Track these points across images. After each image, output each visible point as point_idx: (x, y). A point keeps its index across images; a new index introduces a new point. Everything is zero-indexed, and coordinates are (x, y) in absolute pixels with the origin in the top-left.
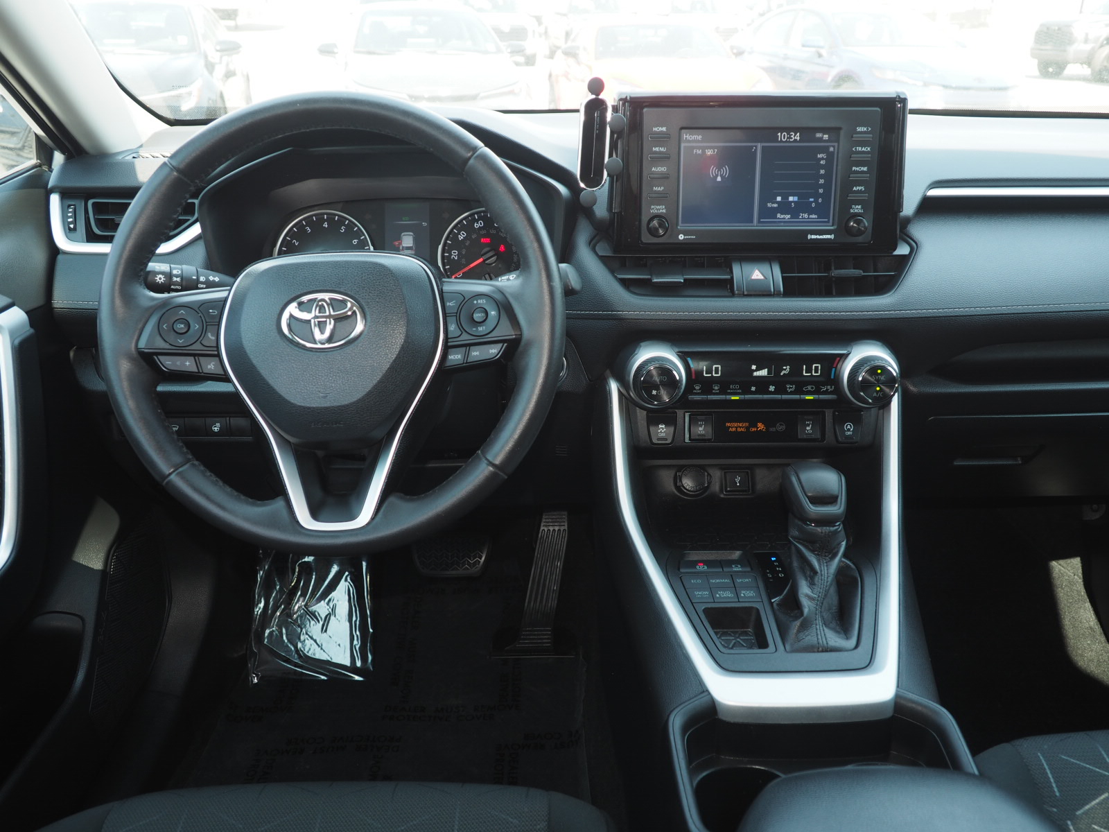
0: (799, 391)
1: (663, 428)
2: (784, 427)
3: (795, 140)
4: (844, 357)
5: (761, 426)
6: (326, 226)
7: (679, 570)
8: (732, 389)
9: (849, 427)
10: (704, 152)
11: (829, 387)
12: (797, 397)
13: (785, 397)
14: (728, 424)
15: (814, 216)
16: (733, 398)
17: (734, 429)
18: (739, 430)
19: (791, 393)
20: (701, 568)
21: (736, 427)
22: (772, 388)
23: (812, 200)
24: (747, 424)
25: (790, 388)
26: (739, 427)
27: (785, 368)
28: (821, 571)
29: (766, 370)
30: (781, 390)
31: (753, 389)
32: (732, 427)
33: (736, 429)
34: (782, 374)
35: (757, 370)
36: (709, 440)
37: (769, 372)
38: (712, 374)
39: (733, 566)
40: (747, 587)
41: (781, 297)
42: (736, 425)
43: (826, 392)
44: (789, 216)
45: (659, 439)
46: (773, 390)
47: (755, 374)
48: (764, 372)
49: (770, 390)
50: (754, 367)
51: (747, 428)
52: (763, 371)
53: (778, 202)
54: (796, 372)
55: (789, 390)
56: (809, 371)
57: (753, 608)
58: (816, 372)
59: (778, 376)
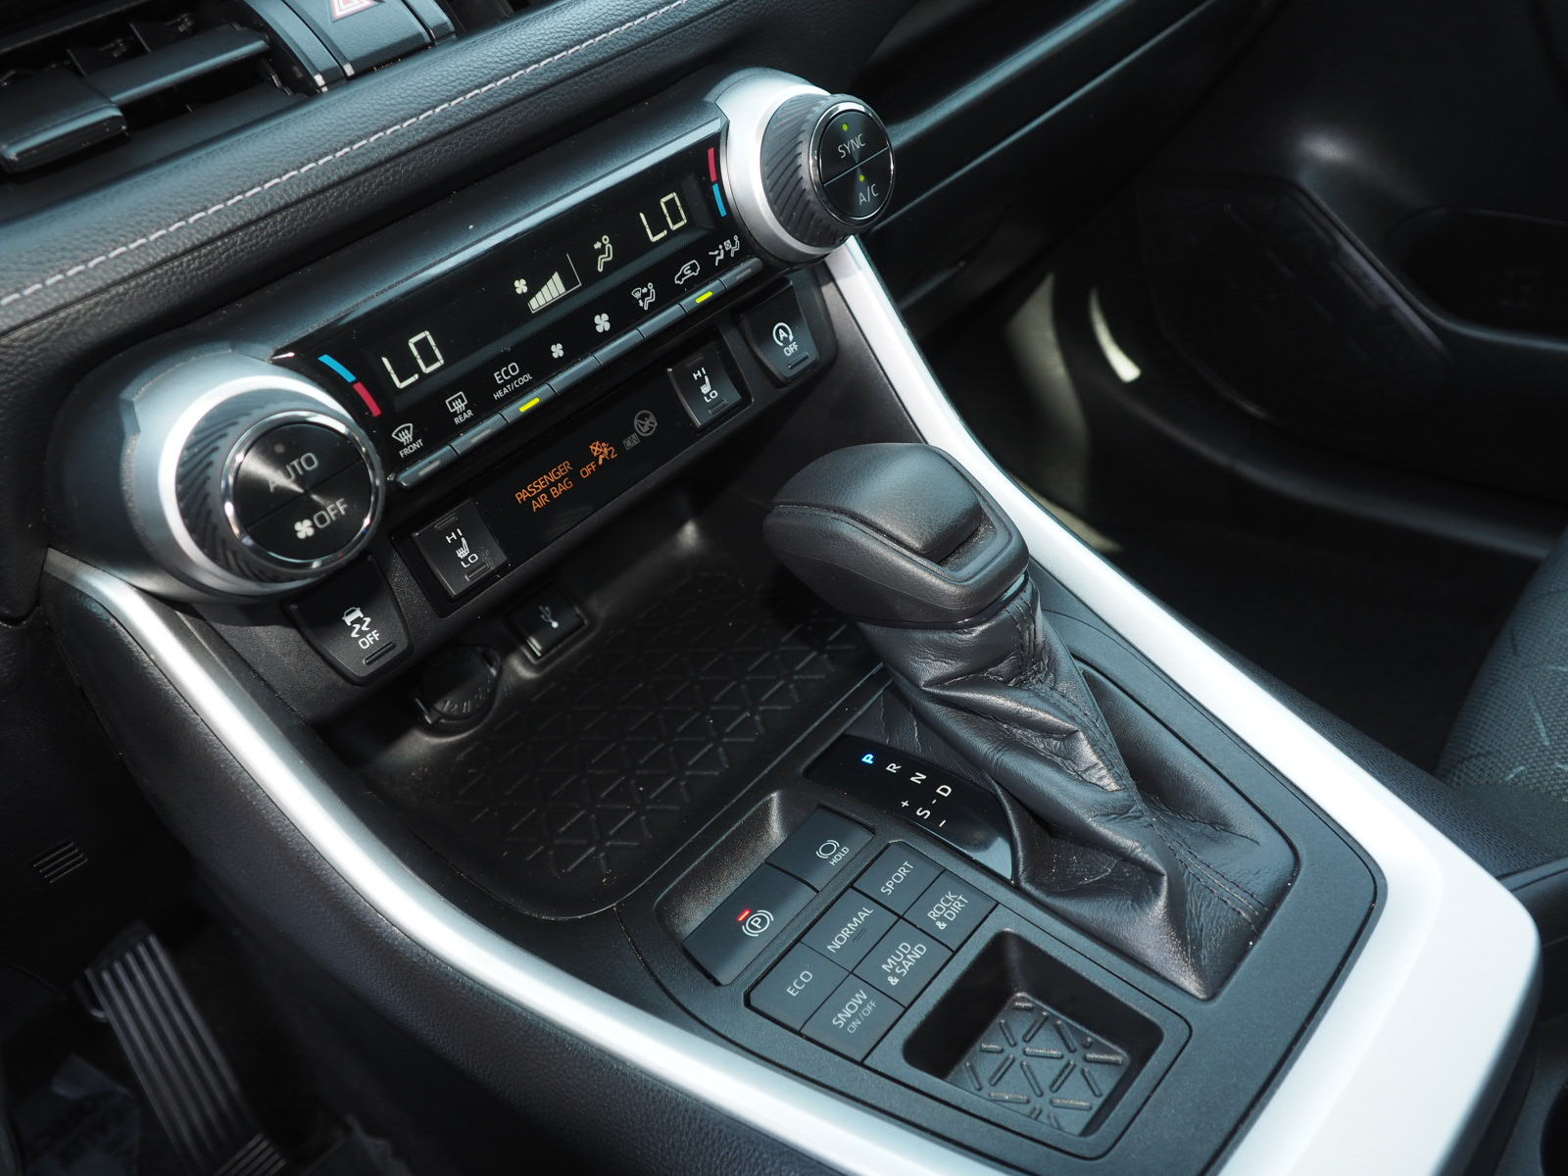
0: (668, 295)
1: (359, 621)
2: (652, 418)
4: (702, 162)
5: (601, 450)
7: (717, 983)
8: (506, 383)
9: (782, 334)
11: (727, 244)
12: (672, 313)
13: (648, 327)
14: (522, 496)
16: (523, 409)
17: (543, 500)
18: (556, 492)
19: (656, 308)
20: (758, 925)
21: (546, 491)
22: (602, 323)
24: (566, 466)
25: (644, 296)
26: (552, 484)
27: (598, 245)
28: (1072, 718)
29: (556, 276)
30: (626, 315)
31: (557, 351)
32: (535, 498)
33: (550, 496)
34: (600, 270)
35: (534, 288)
36: (502, 570)
37: (568, 282)
38: (419, 371)
39: (820, 854)
40: (926, 894)
41: (455, 42)
42: (541, 487)
43: (729, 263)
45: (368, 660)
46: (607, 326)
47: (536, 303)
48: (554, 289)
49: (599, 329)
50: (521, 286)
51: (573, 475)
52: (550, 283)
54: (630, 245)
55: (645, 305)
56: (658, 224)
57: (1000, 940)
58: (676, 219)
59: (591, 276)
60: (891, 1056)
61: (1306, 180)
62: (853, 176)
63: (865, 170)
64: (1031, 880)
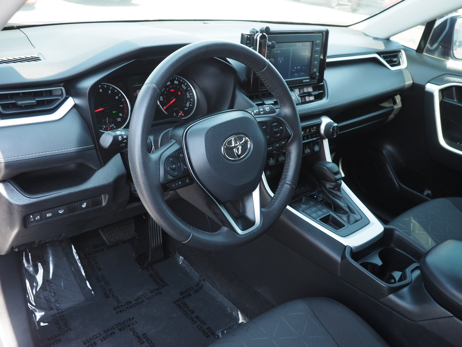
0: (312, 138)
3: (301, 46)
4: (319, 125)
6: (101, 91)
7: (299, 209)
9: (316, 146)
10: (277, 52)
11: (318, 134)
12: (312, 140)
13: (309, 140)
15: (303, 73)
20: (303, 206)
23: (303, 67)
25: (310, 137)
27: (307, 130)
39: (310, 203)
40: (322, 209)
41: (301, 105)
43: (318, 136)
44: (297, 74)
45: (271, 164)
46: (306, 139)
53: (295, 69)
54: (310, 131)
55: (309, 138)
56: (313, 130)
57: (330, 215)
58: (315, 130)
59: (306, 133)
60: (318, 219)
61: (384, 152)
62: (334, 132)
63: (336, 132)
64: (334, 211)
